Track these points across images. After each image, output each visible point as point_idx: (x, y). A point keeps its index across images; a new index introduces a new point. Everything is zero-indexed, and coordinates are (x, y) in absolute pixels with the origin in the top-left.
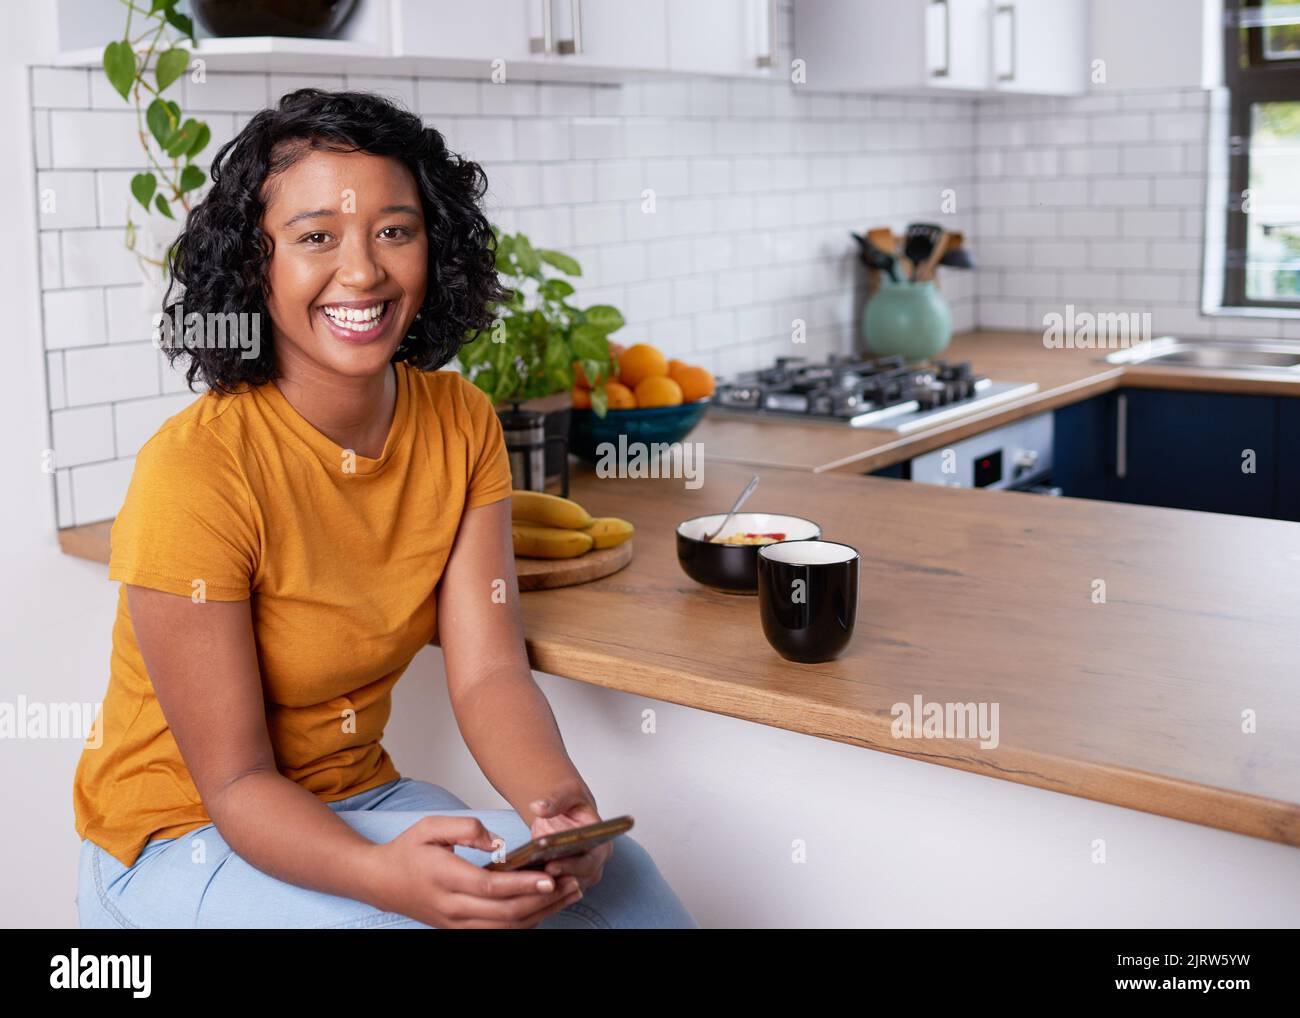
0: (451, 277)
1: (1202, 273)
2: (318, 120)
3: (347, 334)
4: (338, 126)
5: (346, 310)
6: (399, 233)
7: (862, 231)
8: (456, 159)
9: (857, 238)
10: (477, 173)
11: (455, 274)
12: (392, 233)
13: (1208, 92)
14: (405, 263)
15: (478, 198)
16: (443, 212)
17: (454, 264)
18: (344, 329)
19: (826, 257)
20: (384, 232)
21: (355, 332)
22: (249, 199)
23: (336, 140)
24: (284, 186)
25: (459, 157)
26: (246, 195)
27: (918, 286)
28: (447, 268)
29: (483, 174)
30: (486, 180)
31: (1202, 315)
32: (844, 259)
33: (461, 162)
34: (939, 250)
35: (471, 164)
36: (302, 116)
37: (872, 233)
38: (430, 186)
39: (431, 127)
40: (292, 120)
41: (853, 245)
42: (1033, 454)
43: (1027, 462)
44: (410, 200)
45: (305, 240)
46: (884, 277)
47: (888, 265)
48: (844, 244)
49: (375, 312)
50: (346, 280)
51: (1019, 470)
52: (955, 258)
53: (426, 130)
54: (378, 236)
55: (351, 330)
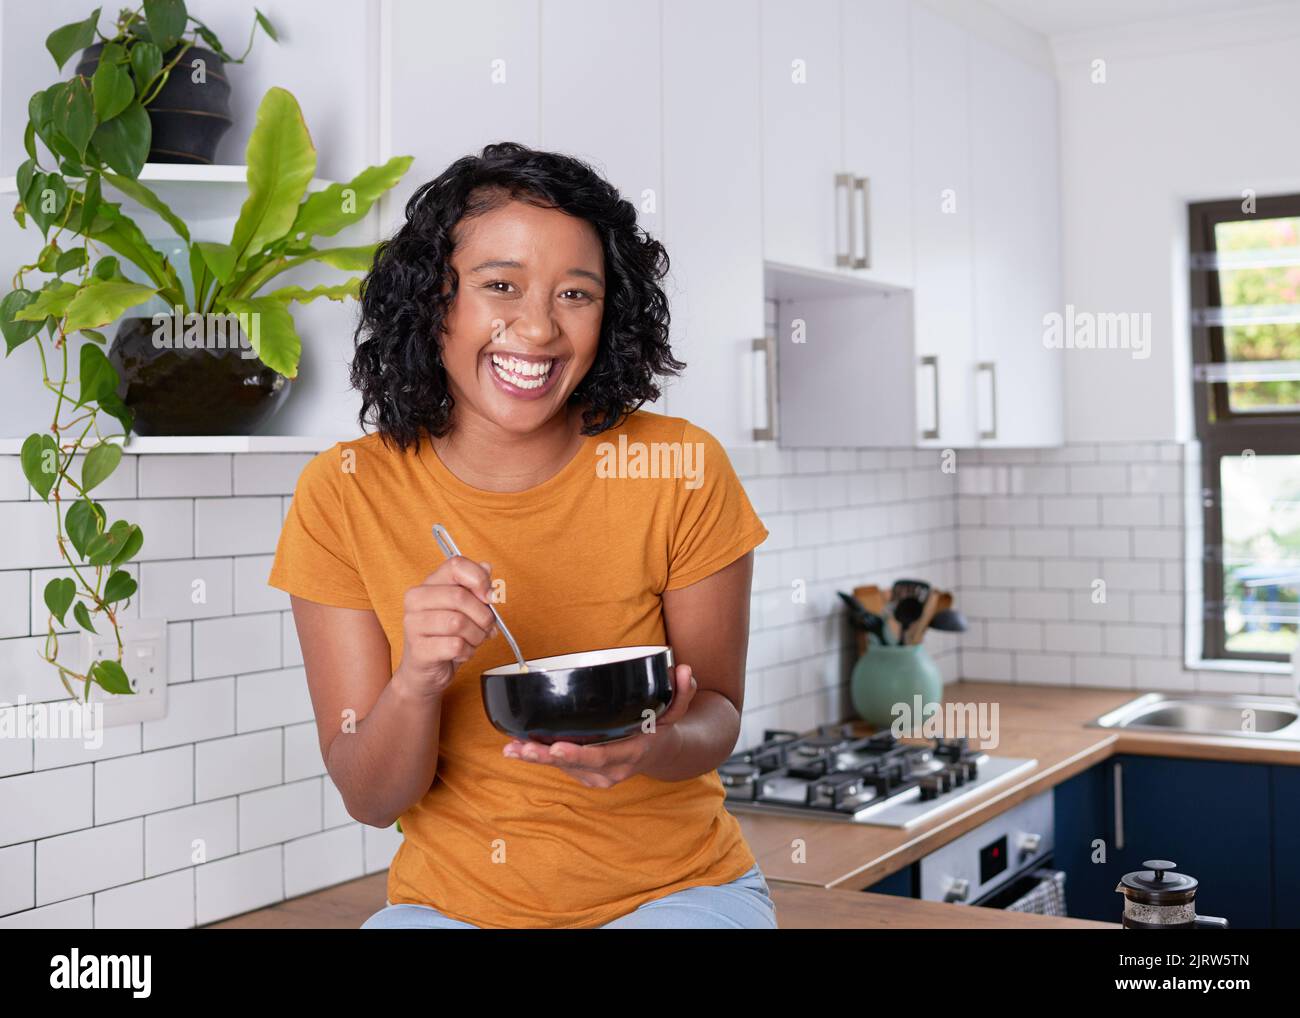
0: (625, 344)
1: (1183, 626)
2: (523, 172)
3: (510, 388)
4: (541, 180)
5: (515, 362)
6: (579, 295)
7: (848, 590)
8: (644, 237)
9: (843, 596)
10: (661, 254)
11: (629, 342)
12: (573, 294)
13: (1182, 446)
14: (581, 325)
15: (659, 278)
16: (627, 282)
17: (631, 332)
18: (509, 383)
19: (813, 617)
20: (566, 293)
21: (518, 388)
22: (442, 236)
23: (536, 194)
24: (477, 231)
25: (647, 235)
26: (441, 232)
27: (908, 649)
28: (621, 336)
29: (666, 256)
30: (668, 262)
31: (1185, 669)
32: (830, 618)
33: (649, 240)
34: (929, 611)
35: (657, 243)
36: (506, 166)
37: (858, 591)
38: (617, 255)
39: (627, 200)
40: (496, 168)
41: (839, 601)
42: (1037, 837)
43: (1031, 846)
44: (595, 267)
45: (490, 286)
46: (872, 638)
47: (878, 626)
48: (830, 602)
49: (543, 369)
50: (522, 331)
51: (1023, 855)
52: (945, 621)
53: (622, 202)
54: (559, 296)
55: (514, 386)
